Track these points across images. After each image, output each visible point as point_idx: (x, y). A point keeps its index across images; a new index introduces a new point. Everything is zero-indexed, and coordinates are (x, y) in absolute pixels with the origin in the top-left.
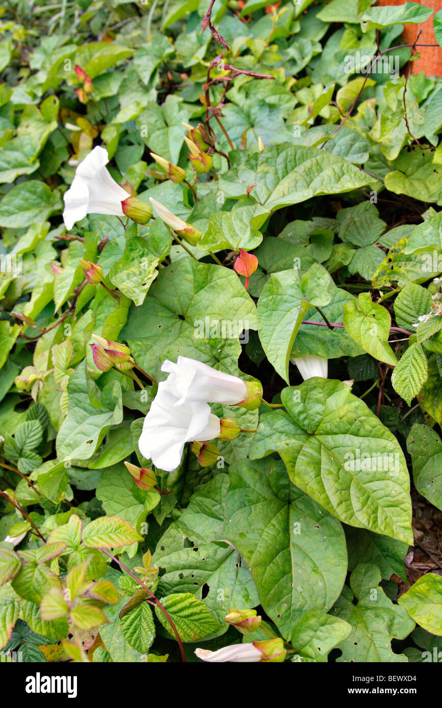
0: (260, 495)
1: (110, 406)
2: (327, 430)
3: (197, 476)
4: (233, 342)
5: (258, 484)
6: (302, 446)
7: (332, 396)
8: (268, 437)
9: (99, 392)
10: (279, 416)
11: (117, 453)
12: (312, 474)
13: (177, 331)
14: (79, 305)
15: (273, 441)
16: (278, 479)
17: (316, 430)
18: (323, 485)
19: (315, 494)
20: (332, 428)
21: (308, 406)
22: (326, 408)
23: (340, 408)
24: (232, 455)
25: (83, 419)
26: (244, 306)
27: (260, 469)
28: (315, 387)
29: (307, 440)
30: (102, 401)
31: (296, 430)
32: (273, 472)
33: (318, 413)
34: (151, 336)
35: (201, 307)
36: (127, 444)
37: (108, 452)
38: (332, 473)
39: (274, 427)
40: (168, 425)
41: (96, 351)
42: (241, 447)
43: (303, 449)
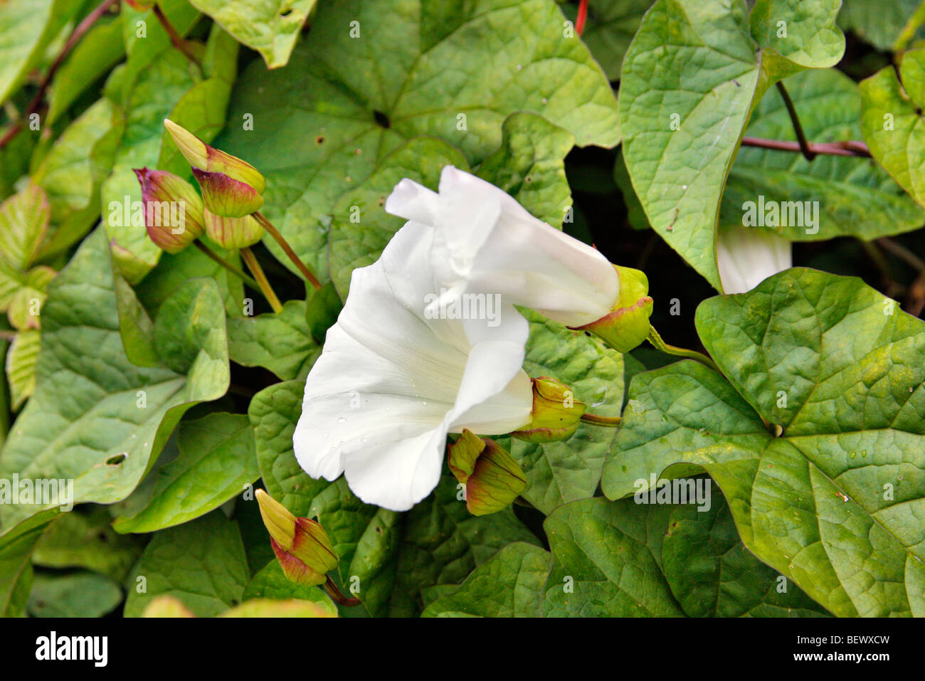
0: (633, 602)
1: (176, 361)
2: (824, 419)
3: (430, 560)
4: (545, 178)
5: (627, 571)
6: (757, 463)
7: (839, 326)
8: (655, 438)
9: (145, 322)
10: (687, 378)
11: (203, 488)
12: (798, 535)
13: (371, 155)
14: (58, 98)
15: (671, 450)
16: (685, 557)
17: (791, 421)
18: (831, 567)
19: (813, 586)
20: (843, 412)
21: (770, 354)
22: (822, 359)
23: (865, 357)
24: (551, 489)
25: (86, 405)
26: (571, 83)
27: (630, 530)
28: (791, 300)
29: (766, 448)
30: (153, 345)
31: (736, 421)
32: (675, 533)
33: (798, 373)
34: (296, 168)
35: (440, 90)
36: (232, 462)
37: (175, 484)
38: (851, 536)
39: (671, 411)
40: (381, 391)
41: (154, 187)
42: (574, 467)
43: (761, 469)
